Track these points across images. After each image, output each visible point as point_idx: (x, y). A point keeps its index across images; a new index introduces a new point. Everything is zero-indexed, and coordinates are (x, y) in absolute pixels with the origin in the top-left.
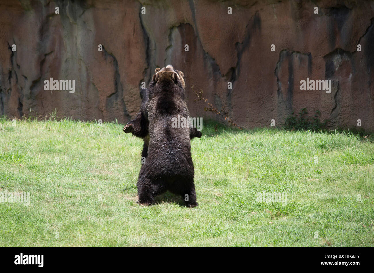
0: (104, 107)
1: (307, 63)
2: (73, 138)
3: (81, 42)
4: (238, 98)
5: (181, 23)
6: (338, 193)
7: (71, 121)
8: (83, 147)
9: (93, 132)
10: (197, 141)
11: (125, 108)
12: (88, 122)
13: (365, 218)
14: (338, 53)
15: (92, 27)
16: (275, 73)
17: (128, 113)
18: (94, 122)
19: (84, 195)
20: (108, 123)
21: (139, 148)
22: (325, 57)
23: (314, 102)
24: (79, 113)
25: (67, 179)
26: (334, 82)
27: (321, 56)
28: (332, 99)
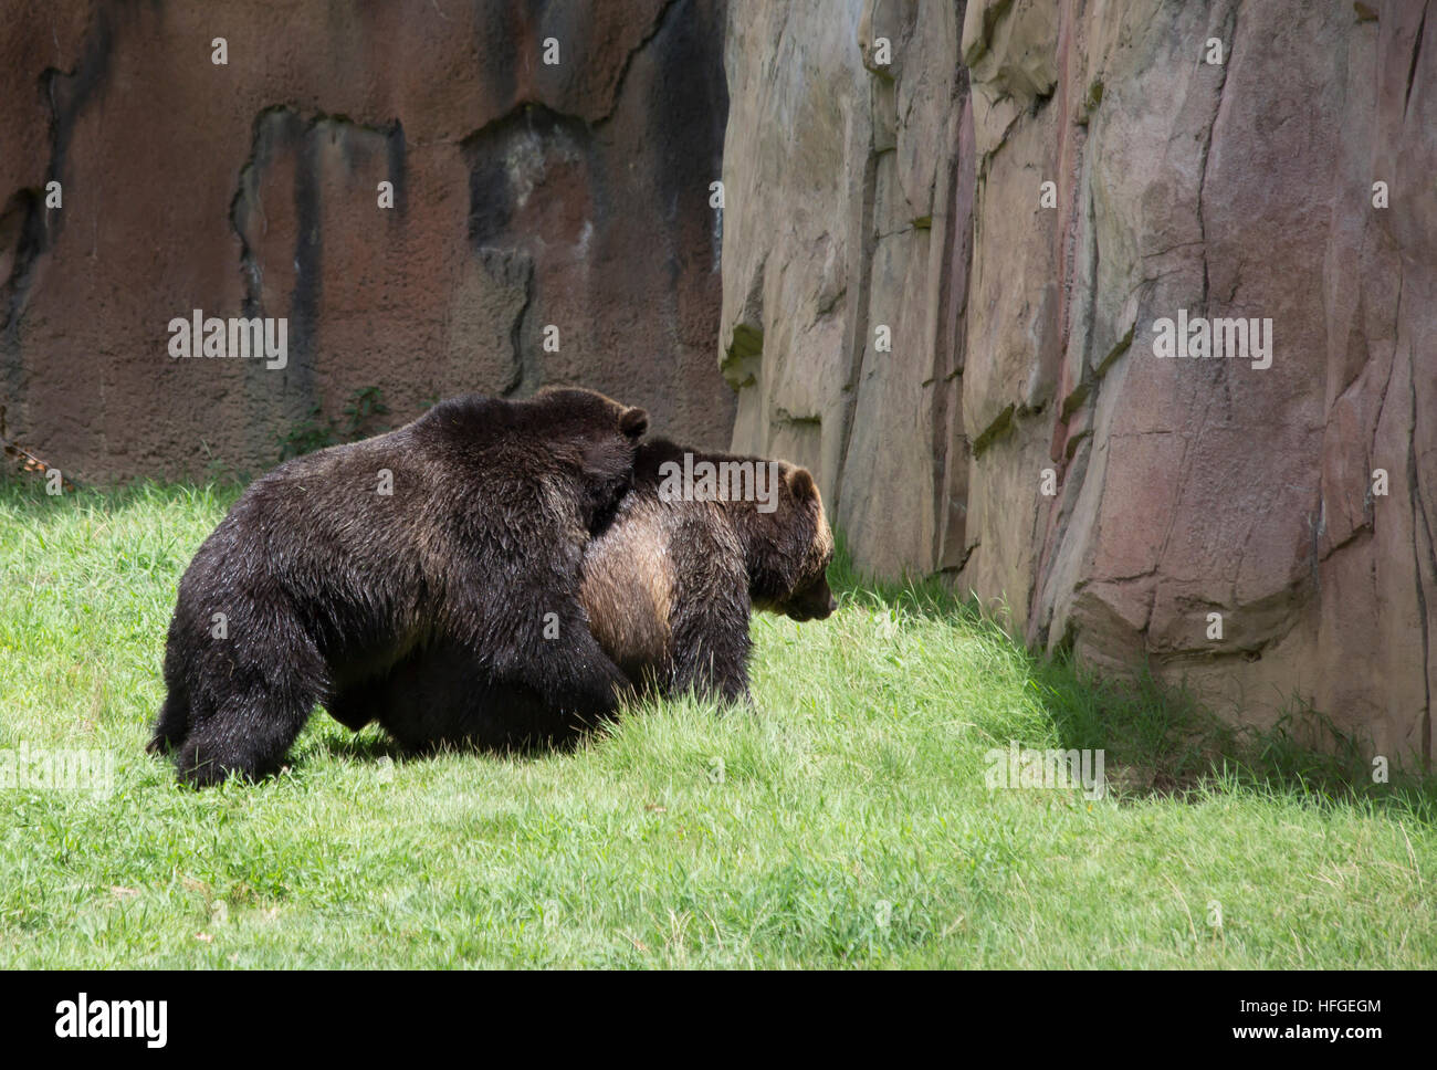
1: (383, 172)
4: (55, 336)
6: (524, 790)
13: (644, 910)
14: (530, 125)
16: (232, 216)
22: (466, 143)
26: (509, 264)
27: (448, 140)
28: (499, 345)
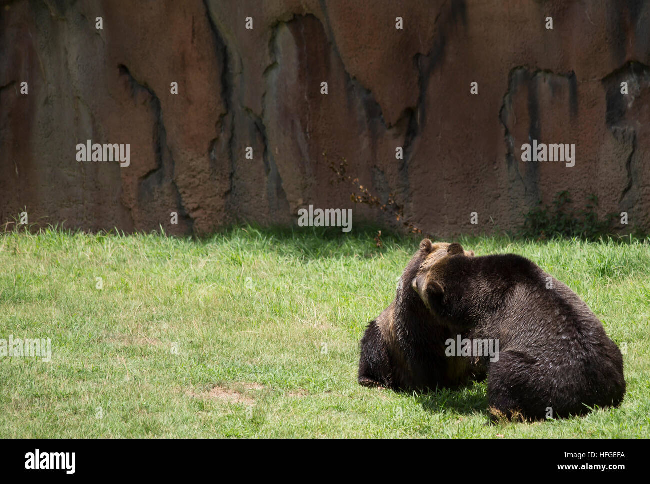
0: (134, 199)
1: (567, 95)
2: (69, 270)
4: (424, 173)
5: (295, 15)
6: (639, 367)
7: (62, 234)
9: (113, 255)
10: (338, 268)
11: (181, 201)
12: (99, 233)
14: (633, 71)
16: (500, 116)
17: (187, 212)
18: (112, 233)
19: (97, 392)
20: (143, 234)
21: (213, 286)
22: (604, 81)
23: (585, 178)
24: (80, 215)
25: (59, 357)
26: (625, 134)
27: (596, 79)
28: (621, 170)
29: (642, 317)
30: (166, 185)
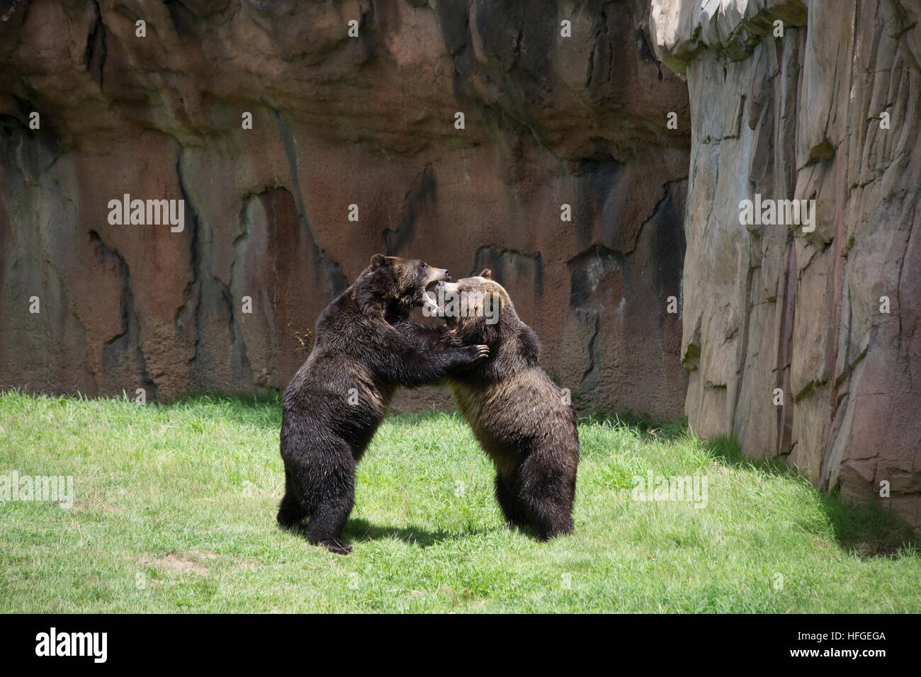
0: (99, 364)
1: (533, 276)
2: (29, 432)
3: (49, 223)
5: (266, 187)
7: (24, 395)
8: (51, 451)
9: (74, 419)
11: (145, 367)
12: (62, 397)
13: (647, 603)
14: (598, 254)
15: (73, 192)
17: (151, 378)
18: (75, 396)
19: (49, 556)
20: (105, 398)
21: (173, 453)
22: (569, 262)
23: (547, 357)
24: (43, 378)
25: (13, 520)
26: (588, 316)
27: (561, 261)
28: (583, 352)
29: (599, 499)
30: (131, 350)
